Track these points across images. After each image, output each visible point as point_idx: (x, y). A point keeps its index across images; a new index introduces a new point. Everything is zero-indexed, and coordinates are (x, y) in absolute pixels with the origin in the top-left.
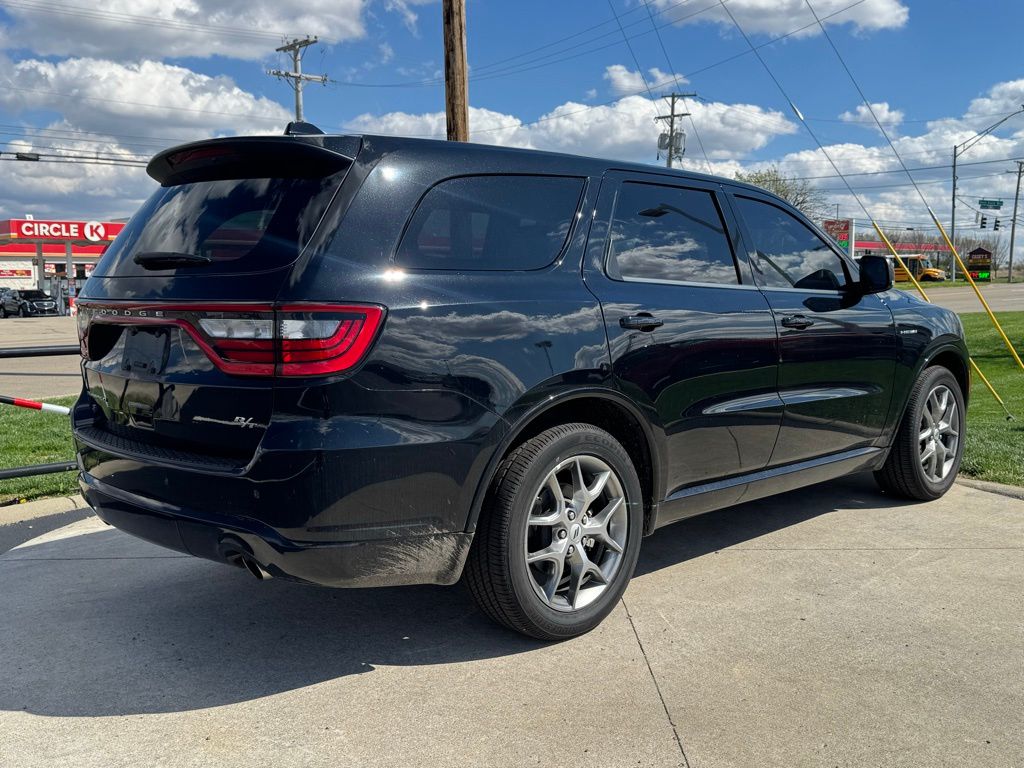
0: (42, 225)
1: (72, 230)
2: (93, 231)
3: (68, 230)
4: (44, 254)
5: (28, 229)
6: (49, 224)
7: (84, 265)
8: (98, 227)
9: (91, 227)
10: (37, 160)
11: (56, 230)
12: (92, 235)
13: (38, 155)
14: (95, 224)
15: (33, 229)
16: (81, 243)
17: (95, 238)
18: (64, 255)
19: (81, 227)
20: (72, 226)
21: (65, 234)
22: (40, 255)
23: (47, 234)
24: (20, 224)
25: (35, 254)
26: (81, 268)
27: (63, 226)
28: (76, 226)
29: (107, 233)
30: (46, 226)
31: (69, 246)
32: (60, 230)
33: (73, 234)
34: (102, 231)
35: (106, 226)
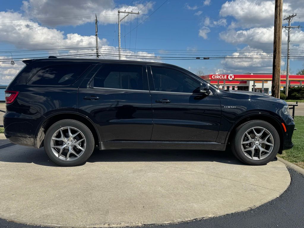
0: (217, 76)
1: (225, 77)
2: (231, 77)
3: (224, 77)
4: (219, 84)
5: (214, 77)
6: (219, 75)
7: (235, 86)
8: (232, 76)
9: (230, 76)
10: (209, 59)
11: (221, 77)
12: (230, 78)
13: (209, 58)
14: (231, 75)
15: (215, 77)
16: (228, 81)
17: (231, 79)
18: (223, 84)
19: (227, 76)
20: (225, 76)
21: (223, 78)
22: (218, 84)
23: (218, 78)
24: (212, 76)
25: (217, 84)
26: (233, 87)
27: (223, 76)
28: (226, 76)
29: (234, 78)
30: (218, 76)
31: (225, 81)
32: (222, 77)
33: (225, 78)
34: (233, 77)
35: (234, 76)
